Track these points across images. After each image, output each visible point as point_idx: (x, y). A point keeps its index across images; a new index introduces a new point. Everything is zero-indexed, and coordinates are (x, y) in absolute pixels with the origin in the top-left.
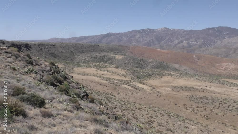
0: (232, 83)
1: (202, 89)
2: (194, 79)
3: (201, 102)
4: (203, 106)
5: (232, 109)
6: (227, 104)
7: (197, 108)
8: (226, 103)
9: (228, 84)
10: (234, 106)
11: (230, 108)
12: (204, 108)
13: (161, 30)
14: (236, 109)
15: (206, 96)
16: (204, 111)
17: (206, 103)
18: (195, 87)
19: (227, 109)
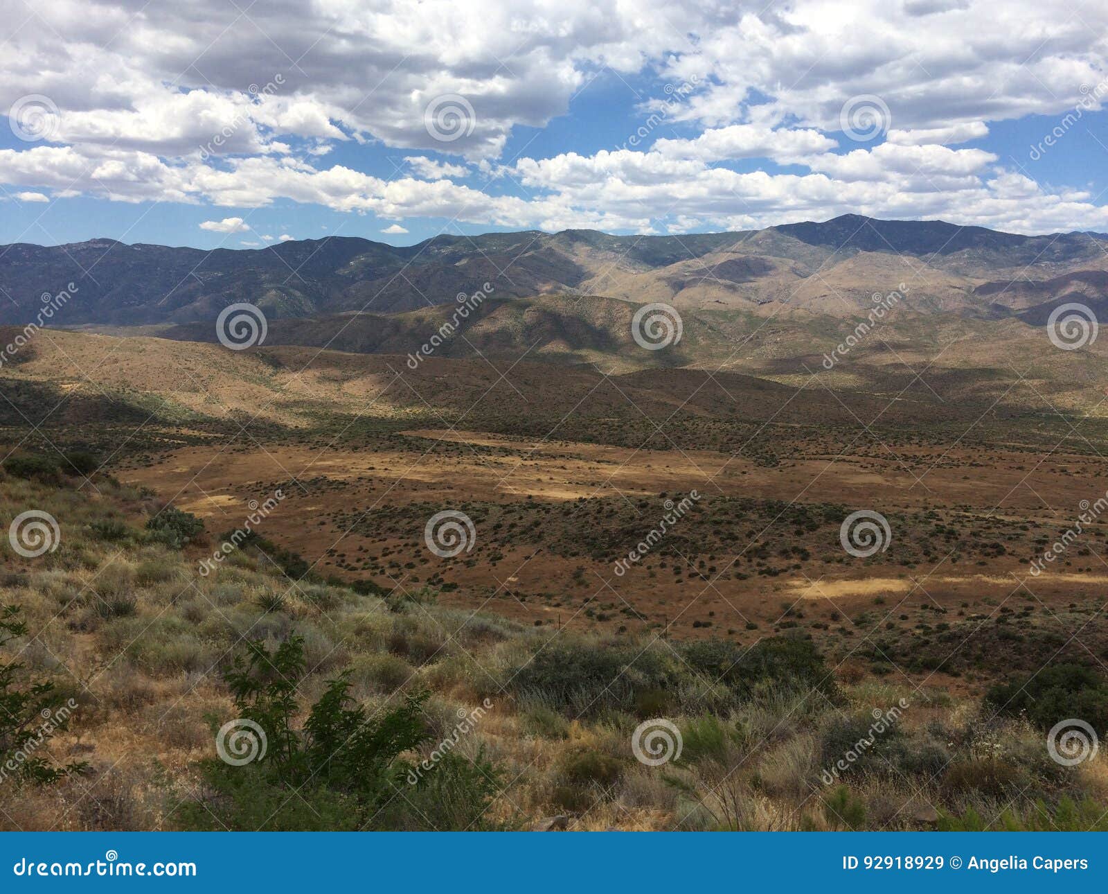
0: (449, 444)
1: (363, 482)
2: (311, 445)
3: (389, 529)
4: (406, 545)
5: (512, 536)
6: (484, 520)
7: (385, 555)
8: (481, 519)
9: (438, 449)
10: (513, 526)
11: (503, 534)
12: (413, 551)
13: (84, 250)
14: (522, 533)
15: (391, 504)
16: (416, 561)
17: (410, 530)
18: (331, 477)
19: (496, 540)
